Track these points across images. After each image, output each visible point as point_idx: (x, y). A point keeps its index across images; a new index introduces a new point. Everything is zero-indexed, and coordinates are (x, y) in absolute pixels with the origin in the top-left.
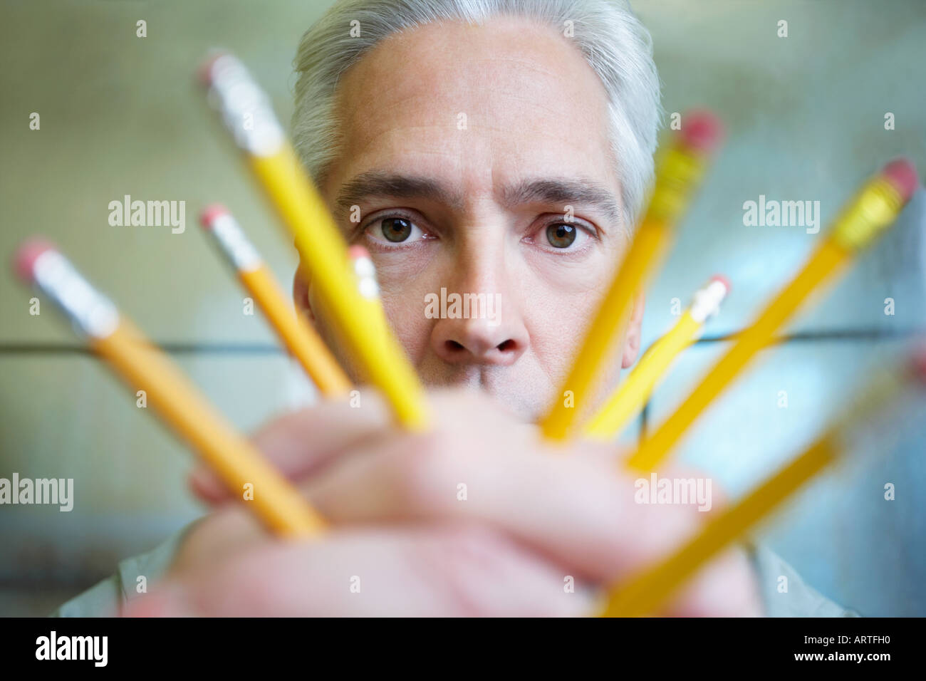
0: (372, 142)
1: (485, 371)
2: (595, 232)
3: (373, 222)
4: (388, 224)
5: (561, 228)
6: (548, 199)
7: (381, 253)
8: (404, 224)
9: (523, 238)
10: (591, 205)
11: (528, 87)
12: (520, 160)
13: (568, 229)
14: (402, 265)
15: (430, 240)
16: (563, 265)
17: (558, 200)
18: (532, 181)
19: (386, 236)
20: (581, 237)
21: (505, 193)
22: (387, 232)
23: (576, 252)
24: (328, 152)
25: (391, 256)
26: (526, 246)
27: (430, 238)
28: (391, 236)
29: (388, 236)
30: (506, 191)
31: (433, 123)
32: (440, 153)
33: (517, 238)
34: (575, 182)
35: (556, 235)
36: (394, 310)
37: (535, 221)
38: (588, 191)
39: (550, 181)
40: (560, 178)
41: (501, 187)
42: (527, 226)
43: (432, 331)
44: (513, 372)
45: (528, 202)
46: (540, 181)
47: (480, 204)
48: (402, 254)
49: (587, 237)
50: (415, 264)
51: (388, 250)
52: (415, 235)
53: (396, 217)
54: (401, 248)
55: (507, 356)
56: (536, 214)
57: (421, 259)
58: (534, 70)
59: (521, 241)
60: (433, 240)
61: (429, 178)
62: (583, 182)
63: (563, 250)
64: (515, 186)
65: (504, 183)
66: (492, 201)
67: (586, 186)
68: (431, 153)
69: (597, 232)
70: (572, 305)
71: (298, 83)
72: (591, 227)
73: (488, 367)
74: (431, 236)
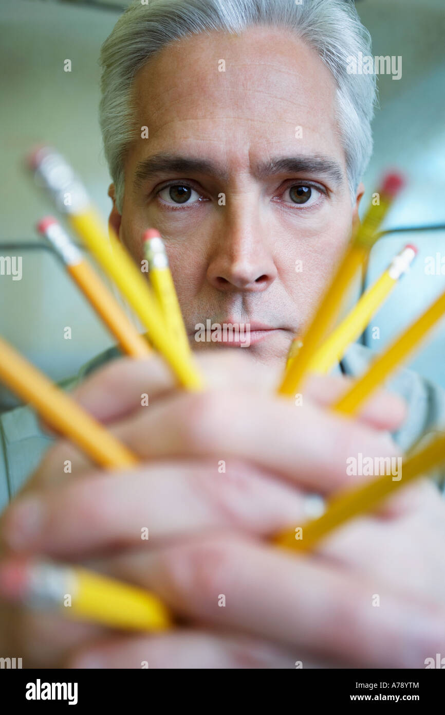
0: (160, 130)
1: (246, 296)
2: (325, 191)
3: (163, 189)
4: (174, 190)
5: (300, 189)
6: (290, 171)
7: (168, 212)
8: (185, 190)
9: (272, 198)
10: (322, 174)
11: (275, 85)
12: (270, 143)
13: (305, 190)
14: (184, 221)
15: (204, 202)
16: (301, 217)
17: (298, 171)
18: (279, 159)
19: (172, 198)
20: (315, 195)
21: (259, 169)
22: (173, 196)
23: (312, 206)
24: (127, 135)
25: (176, 214)
26: (275, 204)
27: (205, 200)
28: (176, 199)
29: (175, 199)
30: (260, 167)
31: (204, 117)
32: (210, 140)
33: (268, 199)
34: (311, 157)
35: (296, 194)
36: (180, 254)
37: (281, 185)
38: (321, 164)
39: (293, 158)
40: (300, 155)
41: (256, 164)
42: (275, 188)
43: (208, 268)
44: (265, 295)
45: (276, 174)
46: (285, 158)
47: (241, 177)
48: (184, 213)
49: (320, 194)
50: (194, 220)
51: (174, 209)
52: (194, 198)
53: (179, 184)
54: (183, 208)
55: (262, 285)
56: (281, 181)
57: (198, 217)
58: (280, 71)
59: (271, 201)
60: (207, 201)
61: (203, 159)
62: (316, 157)
63: (302, 206)
64: (266, 163)
65: (258, 161)
66: (249, 175)
67: (319, 160)
68: (203, 140)
69: (327, 190)
70: (308, 245)
71: (103, 77)
72: (322, 187)
73: (248, 294)
74: (206, 198)
